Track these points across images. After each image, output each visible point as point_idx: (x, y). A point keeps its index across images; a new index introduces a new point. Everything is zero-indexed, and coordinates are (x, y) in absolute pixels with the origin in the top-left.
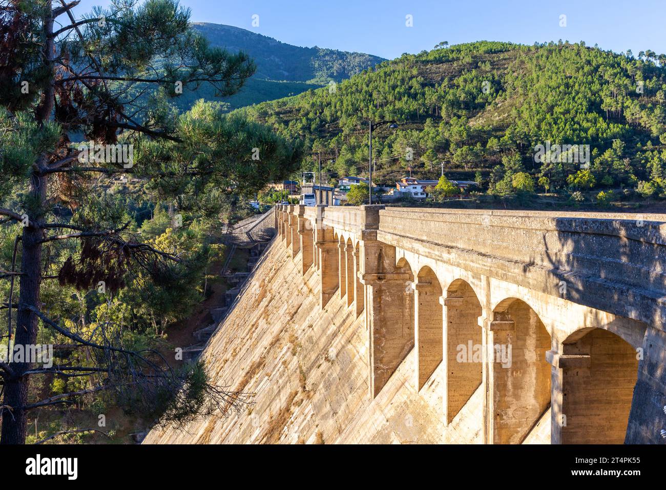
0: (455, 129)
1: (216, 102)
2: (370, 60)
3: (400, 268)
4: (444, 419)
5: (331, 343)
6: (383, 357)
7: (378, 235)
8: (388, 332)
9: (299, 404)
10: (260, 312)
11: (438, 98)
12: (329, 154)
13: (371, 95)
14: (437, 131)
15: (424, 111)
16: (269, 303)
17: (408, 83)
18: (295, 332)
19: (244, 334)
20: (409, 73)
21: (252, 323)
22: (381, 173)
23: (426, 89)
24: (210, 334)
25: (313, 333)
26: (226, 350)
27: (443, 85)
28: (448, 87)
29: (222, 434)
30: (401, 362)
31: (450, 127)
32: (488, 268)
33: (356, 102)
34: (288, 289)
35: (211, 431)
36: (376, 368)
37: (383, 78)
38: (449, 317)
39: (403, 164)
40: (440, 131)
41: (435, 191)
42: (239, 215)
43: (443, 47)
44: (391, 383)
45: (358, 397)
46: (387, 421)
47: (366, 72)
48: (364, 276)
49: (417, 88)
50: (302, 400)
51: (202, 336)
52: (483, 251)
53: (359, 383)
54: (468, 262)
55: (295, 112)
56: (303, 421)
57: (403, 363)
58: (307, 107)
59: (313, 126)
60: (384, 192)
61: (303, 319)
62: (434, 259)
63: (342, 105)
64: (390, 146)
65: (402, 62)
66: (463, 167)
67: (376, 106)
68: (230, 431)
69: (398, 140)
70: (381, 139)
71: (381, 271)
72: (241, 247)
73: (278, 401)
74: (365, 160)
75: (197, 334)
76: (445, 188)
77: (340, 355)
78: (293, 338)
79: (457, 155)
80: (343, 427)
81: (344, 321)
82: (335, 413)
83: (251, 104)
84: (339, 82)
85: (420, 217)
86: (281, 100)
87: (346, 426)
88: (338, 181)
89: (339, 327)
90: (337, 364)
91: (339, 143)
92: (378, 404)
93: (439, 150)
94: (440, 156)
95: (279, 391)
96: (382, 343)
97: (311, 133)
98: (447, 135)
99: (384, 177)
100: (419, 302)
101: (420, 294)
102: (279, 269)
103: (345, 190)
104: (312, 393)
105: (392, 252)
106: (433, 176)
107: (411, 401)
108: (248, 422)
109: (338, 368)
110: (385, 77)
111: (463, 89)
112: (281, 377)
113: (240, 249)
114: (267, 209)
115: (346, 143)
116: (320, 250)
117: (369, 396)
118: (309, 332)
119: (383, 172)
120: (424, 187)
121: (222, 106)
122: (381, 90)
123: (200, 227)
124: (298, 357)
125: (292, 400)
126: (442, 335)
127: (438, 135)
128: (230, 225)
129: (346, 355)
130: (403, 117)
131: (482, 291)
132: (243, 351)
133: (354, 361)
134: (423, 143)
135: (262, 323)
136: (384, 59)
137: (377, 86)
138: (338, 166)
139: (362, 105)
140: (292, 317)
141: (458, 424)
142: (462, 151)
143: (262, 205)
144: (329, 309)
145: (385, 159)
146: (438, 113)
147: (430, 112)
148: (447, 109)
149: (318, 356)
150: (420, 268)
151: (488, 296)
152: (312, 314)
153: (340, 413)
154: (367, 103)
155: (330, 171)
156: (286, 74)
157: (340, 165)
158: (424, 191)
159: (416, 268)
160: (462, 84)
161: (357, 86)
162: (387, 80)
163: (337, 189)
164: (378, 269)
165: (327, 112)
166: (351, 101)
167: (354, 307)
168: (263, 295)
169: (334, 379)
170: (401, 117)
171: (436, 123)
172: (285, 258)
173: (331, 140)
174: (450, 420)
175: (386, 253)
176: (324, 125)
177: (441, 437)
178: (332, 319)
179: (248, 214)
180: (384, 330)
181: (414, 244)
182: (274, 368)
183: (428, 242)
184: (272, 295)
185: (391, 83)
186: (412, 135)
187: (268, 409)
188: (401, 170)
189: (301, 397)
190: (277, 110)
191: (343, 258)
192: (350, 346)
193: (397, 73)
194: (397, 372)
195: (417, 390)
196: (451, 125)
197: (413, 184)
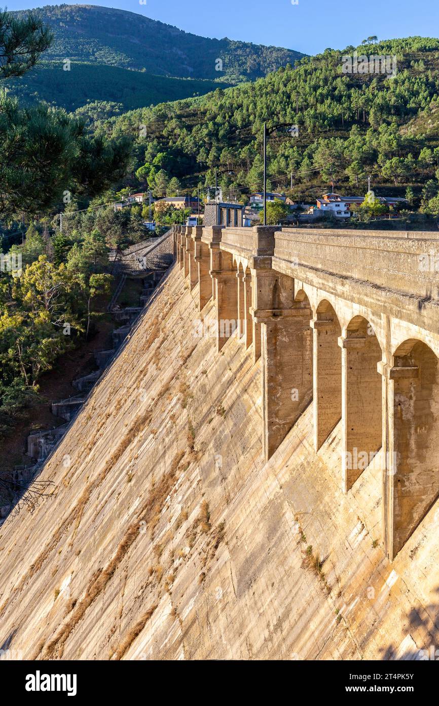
0: (384, 138)
1: (105, 102)
2: (290, 56)
3: (300, 302)
4: (343, 485)
5: (225, 392)
6: (278, 410)
7: (273, 262)
8: (284, 380)
9: (185, 468)
10: (151, 355)
11: (366, 101)
12: (240, 165)
13: (289, 97)
14: (364, 140)
15: (349, 116)
16: (161, 344)
17: (331, 84)
18: (187, 378)
19: (131, 383)
20: (333, 71)
21: (141, 369)
22: (299, 189)
23: (352, 91)
24: (95, 383)
25: (206, 381)
26: (109, 402)
27: (371, 87)
28: (377, 89)
29: (97, 506)
30: (301, 415)
31: (379, 135)
32: (383, 304)
33: (271, 104)
34: (183, 327)
35: (86, 503)
36: (271, 424)
37: (303, 77)
38: (349, 362)
39: (324, 177)
40: (367, 139)
41: (361, 210)
42: (131, 238)
43: (371, 42)
44: (287, 441)
45: (250, 458)
46: (281, 488)
47: (284, 70)
48: (255, 313)
49: (342, 89)
50: (189, 463)
51: (84, 386)
52: (378, 282)
53: (253, 440)
54: (361, 296)
55: (199, 116)
56: (188, 489)
57: (302, 416)
58: (215, 109)
59: (221, 133)
60: (303, 210)
61: (196, 364)
62: (328, 292)
63: (256, 108)
64: (310, 157)
65: (325, 59)
66: (392, 182)
67: (294, 110)
68: (106, 502)
69: (319, 149)
70: (300, 149)
71: (276, 306)
72: (132, 278)
73: (162, 464)
74: (281, 172)
75: (78, 383)
76: (372, 206)
77: (235, 406)
78: (183, 387)
79: (386, 167)
80: (232, 495)
81: (242, 365)
82: (224, 478)
83: (148, 105)
84: (254, 80)
85: (315, 240)
86: (183, 101)
87: (235, 494)
88: (249, 198)
89: (236, 373)
90: (230, 418)
91: (251, 152)
92: (272, 467)
93: (366, 161)
94: (367, 168)
95: (165, 452)
96: (277, 392)
97: (218, 140)
98: (375, 143)
99: (303, 192)
100: (318, 343)
101: (319, 334)
102: (174, 303)
103: (258, 208)
104: (200, 454)
105: (289, 282)
106: (358, 192)
107: (308, 463)
108: (127, 491)
109: (230, 423)
110: (306, 76)
111: (394, 92)
112: (167, 435)
113: (131, 279)
114: (164, 230)
115: (259, 153)
116: (216, 280)
117: (262, 456)
118: (203, 380)
119: (302, 187)
120: (348, 205)
121: (112, 107)
122: (301, 91)
123: (82, 254)
124: (189, 411)
125: (179, 462)
126: (341, 383)
127: (364, 144)
128: (119, 250)
129: (241, 407)
130: (326, 123)
131: (382, 331)
132: (129, 403)
133: (249, 414)
134: (348, 153)
135: (152, 368)
136: (305, 55)
137: (297, 86)
138: (249, 180)
139: (279, 108)
140: (185, 362)
141: (358, 491)
142: (391, 163)
143: (159, 226)
144: (226, 351)
145: (304, 171)
146: (366, 119)
147: (356, 118)
148: (375, 114)
149: (210, 409)
150: (319, 303)
151: (388, 337)
152: (207, 357)
153: (230, 478)
154: (285, 106)
155: (241, 185)
156: (191, 69)
157: (252, 178)
158: (348, 209)
159: (314, 302)
160: (392, 86)
161: (274, 85)
162: (308, 79)
163: (248, 208)
164: (273, 304)
165: (238, 117)
166: (266, 104)
167: (252, 348)
168: (155, 336)
169: (226, 437)
170: (324, 123)
171: (363, 130)
172: (182, 290)
173: (242, 149)
174: (349, 485)
175: (282, 284)
176: (234, 132)
177: (339, 507)
178: (229, 364)
179: (141, 237)
180: (280, 377)
181: (308, 273)
182: (161, 424)
183: (323, 271)
184: (165, 334)
185: (313, 83)
186: (335, 145)
187: (151, 474)
188: (323, 185)
189: (188, 460)
190: (178, 113)
191: (242, 290)
192: (246, 396)
193: (320, 71)
194: (295, 427)
195: (316, 450)
196: (379, 133)
197: (336, 201)
